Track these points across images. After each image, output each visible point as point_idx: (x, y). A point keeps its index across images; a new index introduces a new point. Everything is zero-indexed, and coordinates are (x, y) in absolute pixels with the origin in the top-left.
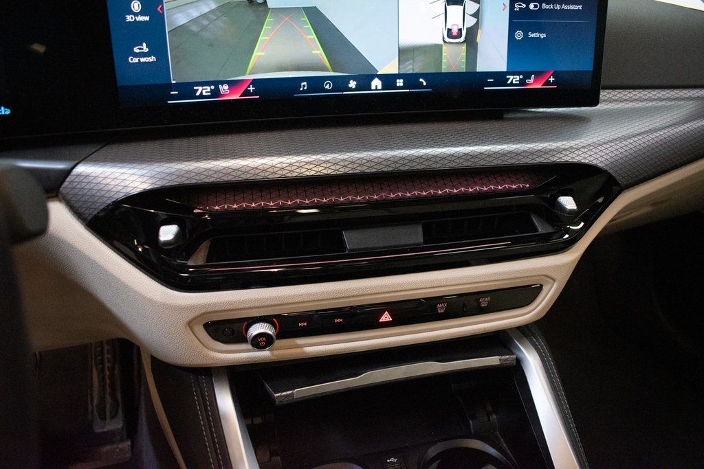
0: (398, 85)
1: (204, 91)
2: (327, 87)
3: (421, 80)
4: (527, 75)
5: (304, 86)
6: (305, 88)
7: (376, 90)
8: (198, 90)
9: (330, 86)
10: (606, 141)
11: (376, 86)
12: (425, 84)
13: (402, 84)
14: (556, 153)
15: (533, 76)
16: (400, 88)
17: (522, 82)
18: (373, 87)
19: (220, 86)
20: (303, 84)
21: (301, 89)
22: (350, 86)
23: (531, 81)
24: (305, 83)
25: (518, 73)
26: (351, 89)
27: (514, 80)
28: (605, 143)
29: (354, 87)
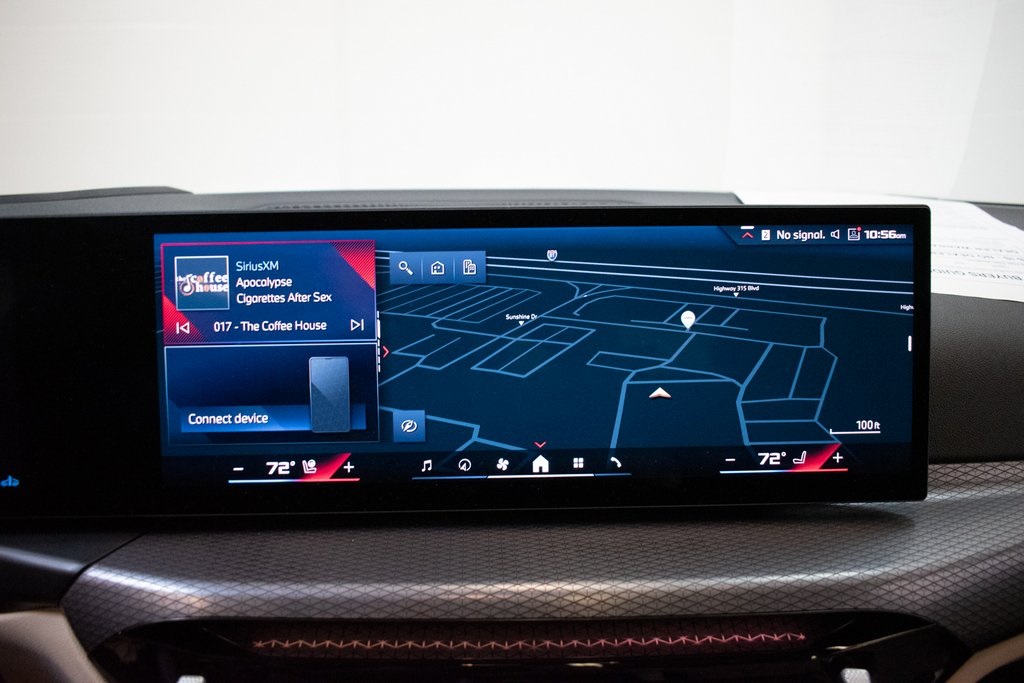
0: (575, 466)
1: (280, 469)
2: (463, 468)
3: (613, 459)
4: (794, 452)
5: (428, 465)
6: (430, 469)
7: (541, 472)
8: (271, 467)
9: (467, 467)
10: (934, 569)
11: (541, 468)
12: (619, 465)
13: (581, 466)
14: (871, 587)
15: (805, 452)
16: (579, 471)
17: (786, 463)
18: (536, 469)
19: (304, 462)
20: (426, 462)
21: (424, 470)
22: (499, 466)
23: (802, 460)
24: (429, 462)
25: (778, 449)
26: (501, 472)
27: (771, 459)
28: (931, 573)
29: (505, 468)
